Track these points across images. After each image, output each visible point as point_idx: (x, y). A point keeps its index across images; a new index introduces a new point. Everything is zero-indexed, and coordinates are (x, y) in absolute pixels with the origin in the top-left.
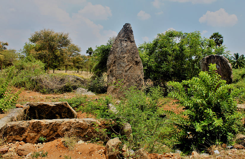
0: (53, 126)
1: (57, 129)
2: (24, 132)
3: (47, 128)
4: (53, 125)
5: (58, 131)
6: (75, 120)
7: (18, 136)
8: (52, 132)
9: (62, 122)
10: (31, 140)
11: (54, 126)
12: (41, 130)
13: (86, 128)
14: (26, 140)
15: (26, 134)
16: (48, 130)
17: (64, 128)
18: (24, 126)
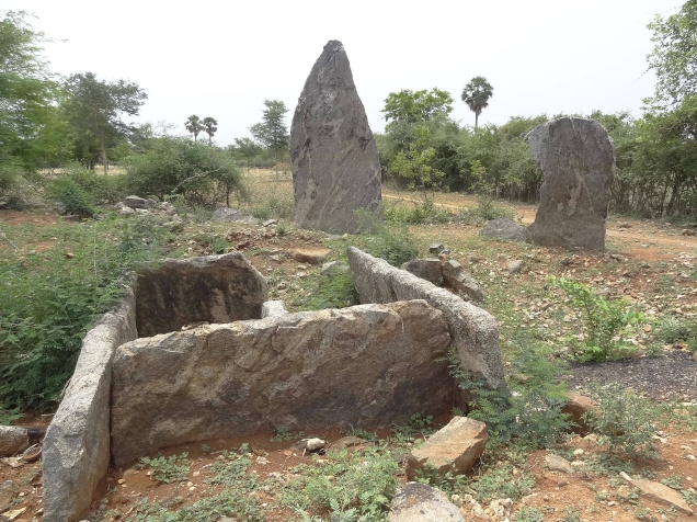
0: (270, 338)
1: (283, 347)
2: (180, 368)
3: (254, 346)
4: (271, 335)
5: (286, 351)
6: (333, 315)
7: (161, 381)
8: (266, 357)
9: (294, 325)
10: (205, 386)
11: (273, 338)
12: (234, 354)
13: (364, 332)
14: (189, 390)
15: (188, 372)
16: (256, 353)
17: (304, 341)
18: (177, 351)
